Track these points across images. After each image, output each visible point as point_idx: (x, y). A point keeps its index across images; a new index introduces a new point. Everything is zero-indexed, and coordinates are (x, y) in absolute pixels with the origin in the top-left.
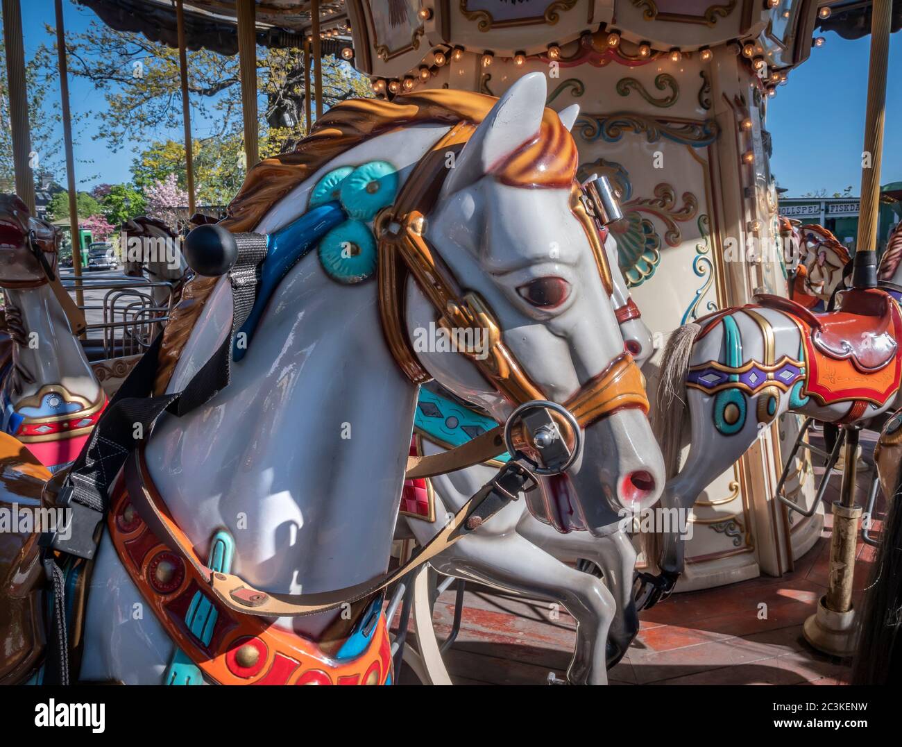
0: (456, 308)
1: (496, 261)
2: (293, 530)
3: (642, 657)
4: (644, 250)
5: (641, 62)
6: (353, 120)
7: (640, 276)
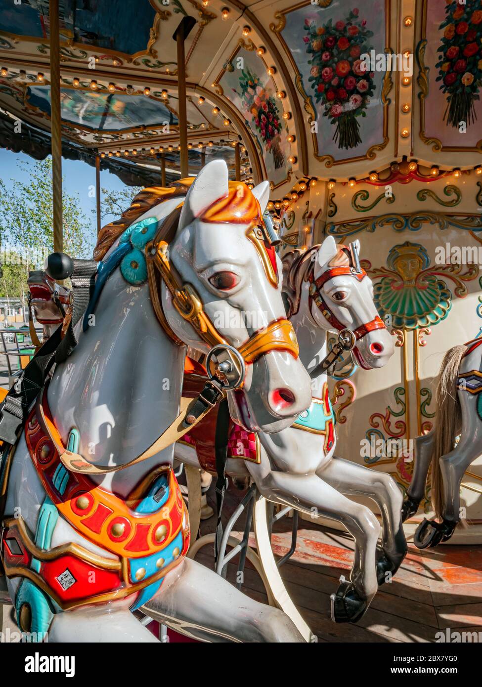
0: (179, 292)
1: (198, 265)
2: (109, 428)
3: (439, 587)
4: (439, 301)
5: (433, 179)
6: (145, 198)
7: (437, 318)
